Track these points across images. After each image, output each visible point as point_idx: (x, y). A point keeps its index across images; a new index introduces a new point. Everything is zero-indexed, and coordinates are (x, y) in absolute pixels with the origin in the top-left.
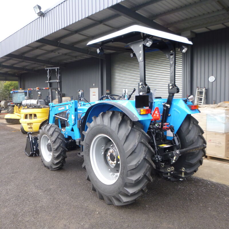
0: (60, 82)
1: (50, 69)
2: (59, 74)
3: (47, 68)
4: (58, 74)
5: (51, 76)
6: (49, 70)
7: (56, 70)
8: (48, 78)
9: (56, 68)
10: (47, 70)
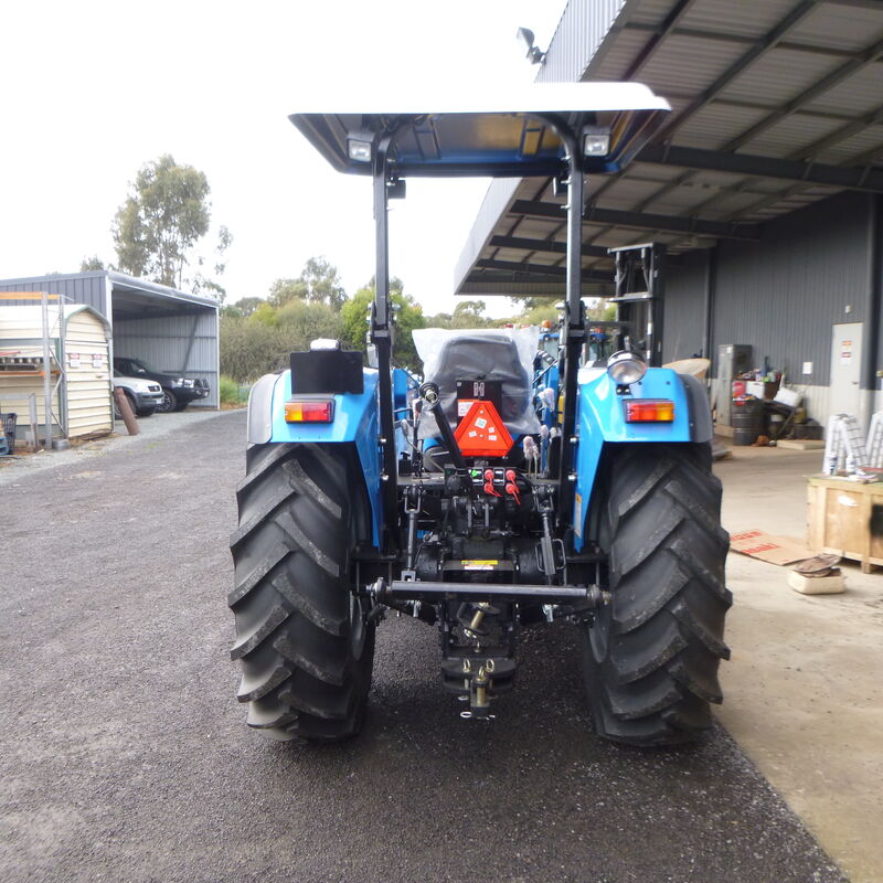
0: (657, 301)
1: (623, 253)
2: (655, 269)
3: (614, 250)
4: (648, 267)
5: (626, 277)
6: (618, 254)
7: (643, 256)
8: (618, 284)
9: (643, 246)
10: (615, 253)
